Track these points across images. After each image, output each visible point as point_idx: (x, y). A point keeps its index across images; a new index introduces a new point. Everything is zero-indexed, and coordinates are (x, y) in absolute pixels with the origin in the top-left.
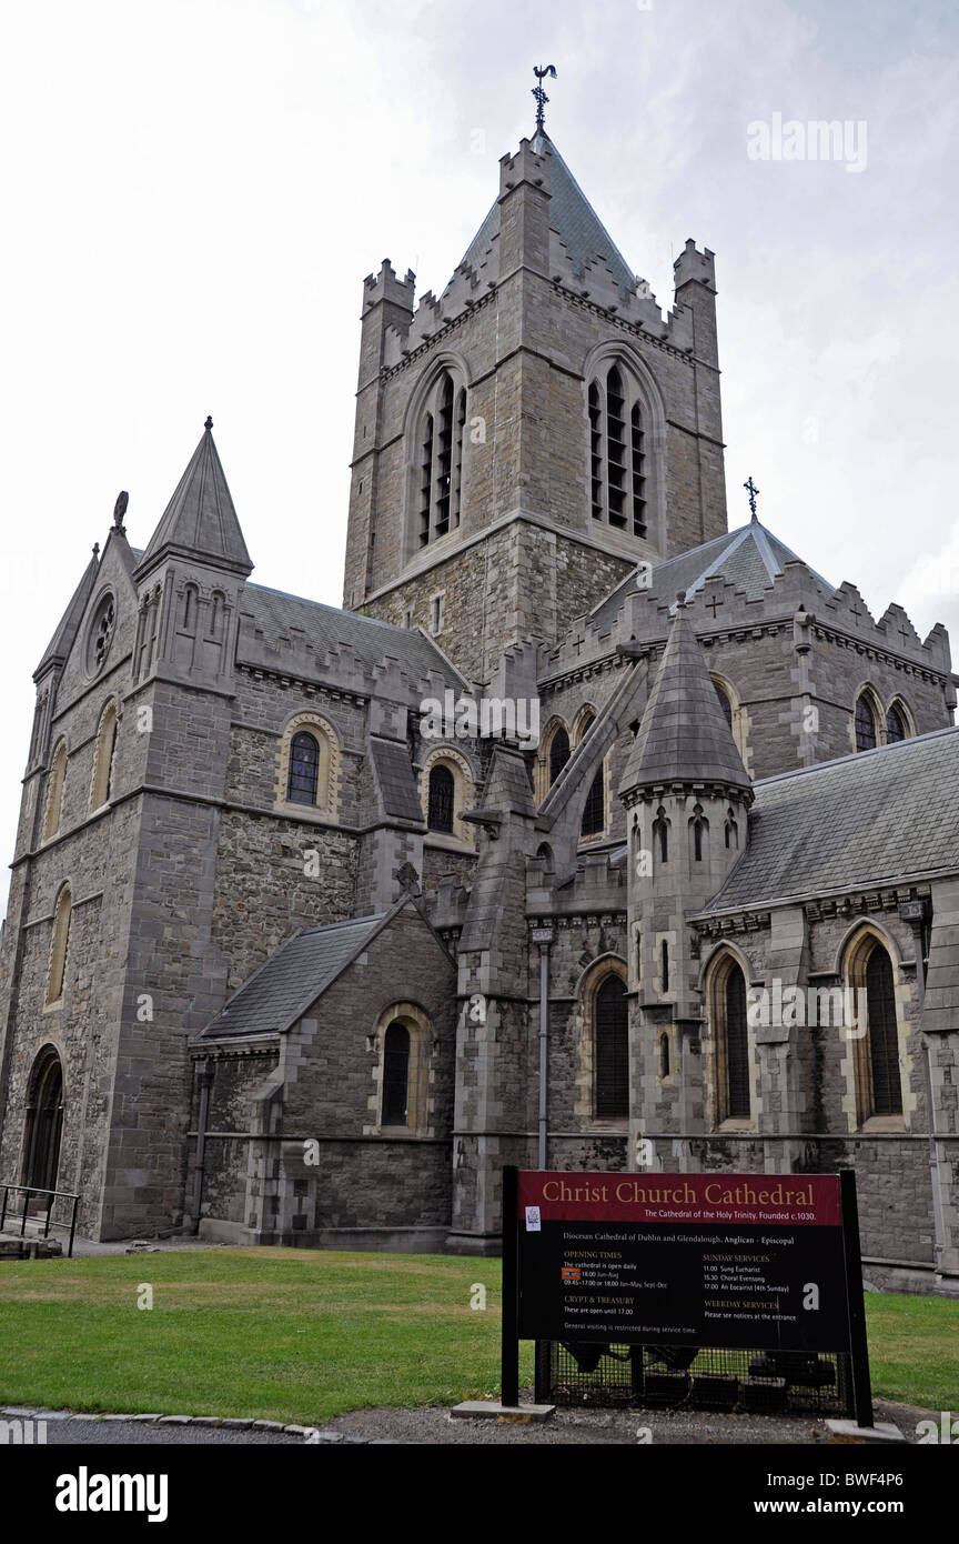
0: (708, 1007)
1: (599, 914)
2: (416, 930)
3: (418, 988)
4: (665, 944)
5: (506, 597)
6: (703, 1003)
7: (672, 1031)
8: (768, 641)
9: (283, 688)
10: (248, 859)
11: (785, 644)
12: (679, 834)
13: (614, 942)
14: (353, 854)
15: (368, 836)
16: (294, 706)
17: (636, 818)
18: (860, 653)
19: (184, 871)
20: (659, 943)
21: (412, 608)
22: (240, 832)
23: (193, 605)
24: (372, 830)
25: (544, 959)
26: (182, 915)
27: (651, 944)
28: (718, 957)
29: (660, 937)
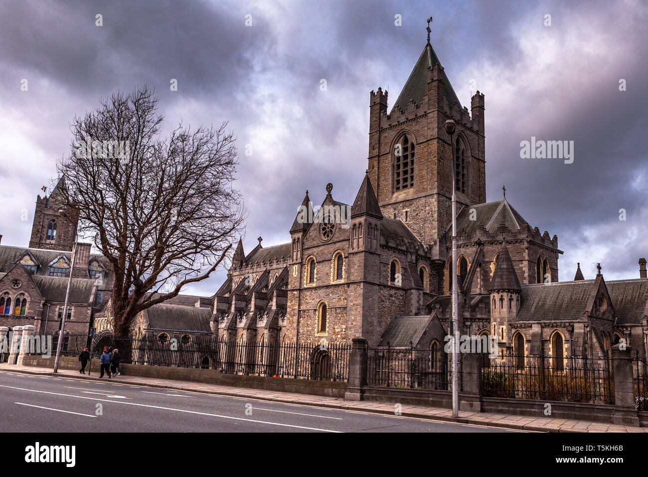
0: (513, 344)
1: (483, 319)
2: (437, 321)
3: (437, 335)
4: (502, 328)
5: (433, 217)
6: (512, 343)
7: (505, 349)
8: (517, 244)
9: (389, 250)
10: (383, 298)
11: (522, 246)
12: (505, 302)
13: (487, 326)
14: (404, 295)
15: (409, 291)
16: (391, 255)
17: (494, 296)
18: (538, 246)
19: (372, 303)
20: (501, 328)
21: (396, 212)
22: (382, 292)
23: (370, 229)
24: (410, 289)
25: (468, 329)
26: (372, 314)
27: (499, 328)
28: (517, 333)
29: (501, 327)
